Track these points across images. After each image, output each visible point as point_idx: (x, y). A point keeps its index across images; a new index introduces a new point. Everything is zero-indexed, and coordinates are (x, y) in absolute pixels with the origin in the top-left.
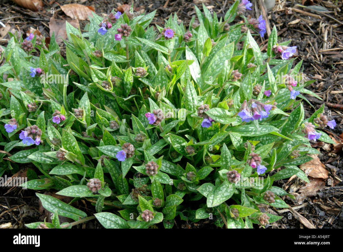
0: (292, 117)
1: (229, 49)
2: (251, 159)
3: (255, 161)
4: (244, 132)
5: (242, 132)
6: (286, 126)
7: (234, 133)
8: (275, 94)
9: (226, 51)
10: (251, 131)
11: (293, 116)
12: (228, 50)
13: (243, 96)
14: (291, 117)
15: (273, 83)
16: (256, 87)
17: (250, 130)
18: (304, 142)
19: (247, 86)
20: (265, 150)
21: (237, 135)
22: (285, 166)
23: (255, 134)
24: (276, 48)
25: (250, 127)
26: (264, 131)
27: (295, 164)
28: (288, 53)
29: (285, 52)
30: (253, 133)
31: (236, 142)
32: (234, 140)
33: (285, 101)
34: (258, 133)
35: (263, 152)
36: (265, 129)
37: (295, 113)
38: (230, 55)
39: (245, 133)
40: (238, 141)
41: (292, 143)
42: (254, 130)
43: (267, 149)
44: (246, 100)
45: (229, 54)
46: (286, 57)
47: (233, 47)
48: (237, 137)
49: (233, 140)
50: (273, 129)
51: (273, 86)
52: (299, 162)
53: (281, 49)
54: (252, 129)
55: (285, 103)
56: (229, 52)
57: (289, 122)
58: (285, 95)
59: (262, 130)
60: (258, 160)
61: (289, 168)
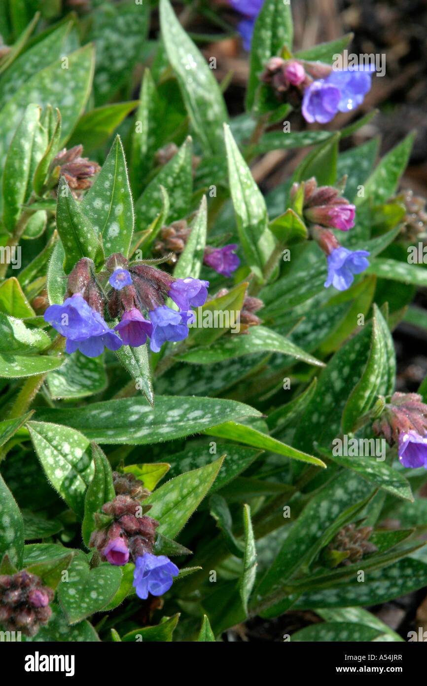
0: (340, 371)
1: (68, 76)
2: (107, 527)
3: (128, 534)
4: (107, 428)
5: (97, 428)
6: (315, 418)
7: (54, 429)
8: (264, 270)
9: (57, 87)
10: (138, 424)
11: (346, 370)
12: (65, 83)
13: (77, 238)
14: (334, 375)
15: (255, 222)
16: (168, 234)
17: (134, 418)
18: (384, 482)
19: (107, 207)
20: (184, 498)
21: (67, 438)
22: (320, 611)
23: (150, 435)
24: (279, 70)
25: (136, 408)
26: (195, 419)
27: (364, 599)
28: (333, 93)
29: (318, 85)
30: (144, 431)
31: (63, 468)
32: (51, 461)
33: (323, 317)
34: (165, 430)
35: (177, 504)
36: (198, 413)
37: (353, 356)
38: (76, 102)
39: (110, 433)
40: (75, 466)
41: (345, 498)
42: (151, 417)
43: (194, 489)
44: (90, 260)
45: (69, 100)
46: (324, 112)
47: (87, 70)
48: (66, 448)
49: (47, 457)
50: (233, 410)
51: (254, 233)
52: (381, 592)
53: (300, 71)
54: (145, 415)
55: (324, 323)
56: (68, 91)
57: (329, 399)
58: (313, 277)
59: (182, 417)
60: (139, 532)
61: (339, 619)
